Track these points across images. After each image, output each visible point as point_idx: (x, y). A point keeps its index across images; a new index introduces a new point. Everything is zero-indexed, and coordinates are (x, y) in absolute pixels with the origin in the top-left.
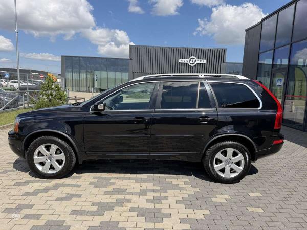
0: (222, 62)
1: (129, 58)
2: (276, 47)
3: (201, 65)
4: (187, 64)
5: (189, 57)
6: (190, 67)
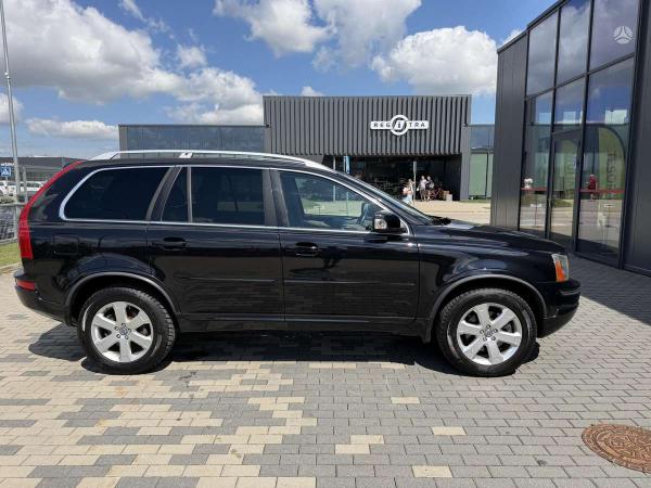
0: (463, 124)
1: (262, 123)
2: (558, 83)
3: (418, 132)
4: (388, 132)
5: (392, 117)
6: (394, 138)
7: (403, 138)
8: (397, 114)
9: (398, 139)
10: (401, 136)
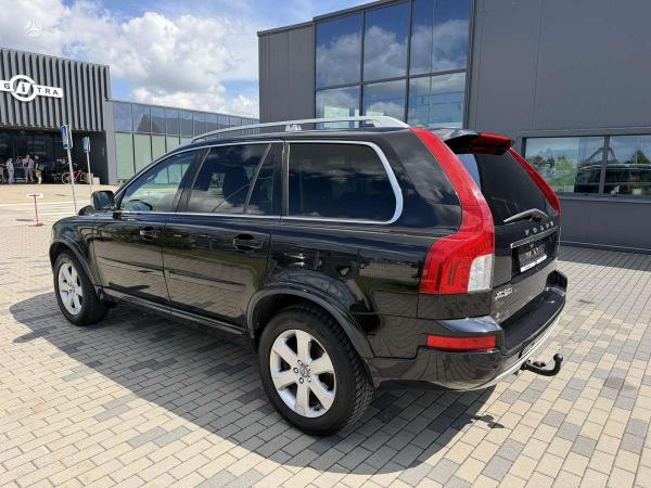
0: (103, 98)
2: (365, 80)
3: (50, 101)
4: (8, 96)
5: (11, 76)
6: (17, 104)
7: (31, 105)
8: (18, 74)
9: (24, 106)
10: (27, 103)
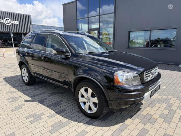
0: (30, 24)
2: (89, 16)
3: (15, 25)
4: (4, 24)
5: (4, 18)
6: (6, 26)
7: (10, 26)
8: (6, 18)
9: (8, 26)
10: (9, 26)
